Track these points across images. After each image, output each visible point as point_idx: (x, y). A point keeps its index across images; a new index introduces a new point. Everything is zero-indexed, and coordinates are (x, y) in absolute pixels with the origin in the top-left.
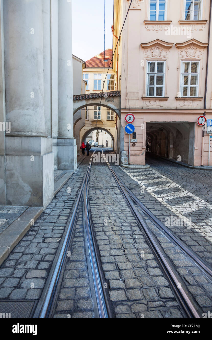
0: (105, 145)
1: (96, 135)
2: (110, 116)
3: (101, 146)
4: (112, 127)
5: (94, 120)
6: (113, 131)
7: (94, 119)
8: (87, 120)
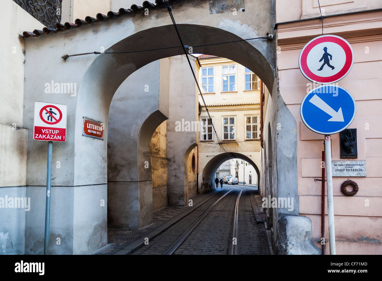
0: (247, 182)
1: (236, 169)
2: (252, 132)
3: (241, 183)
4: (256, 151)
5: (223, 141)
6: (257, 157)
7: (223, 139)
8: (212, 141)
